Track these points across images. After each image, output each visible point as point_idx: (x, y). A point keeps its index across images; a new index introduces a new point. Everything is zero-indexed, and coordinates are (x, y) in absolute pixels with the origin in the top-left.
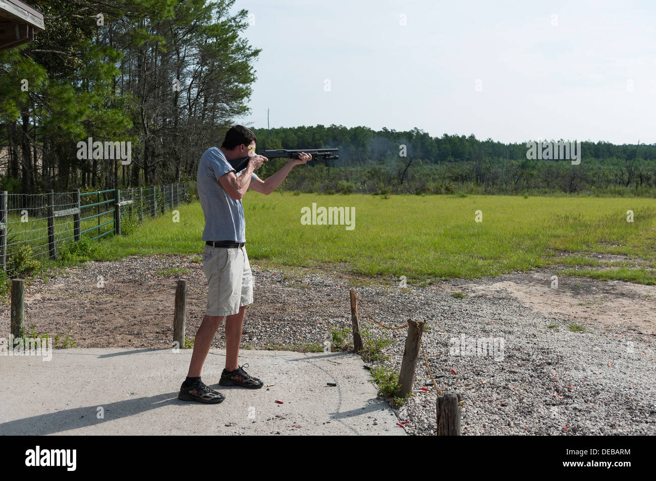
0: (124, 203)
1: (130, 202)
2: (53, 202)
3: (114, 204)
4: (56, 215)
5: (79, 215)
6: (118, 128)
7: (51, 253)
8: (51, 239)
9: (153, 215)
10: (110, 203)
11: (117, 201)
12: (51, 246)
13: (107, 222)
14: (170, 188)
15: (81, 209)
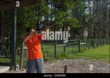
0: (83, 43)
1: (84, 43)
2: (56, 42)
3: (79, 44)
4: (57, 46)
5: (65, 46)
6: (74, 23)
7: (55, 56)
8: (55, 52)
9: (94, 47)
10: (78, 43)
11: (80, 43)
12: (55, 54)
13: (76, 48)
14: (102, 40)
15: (66, 45)
